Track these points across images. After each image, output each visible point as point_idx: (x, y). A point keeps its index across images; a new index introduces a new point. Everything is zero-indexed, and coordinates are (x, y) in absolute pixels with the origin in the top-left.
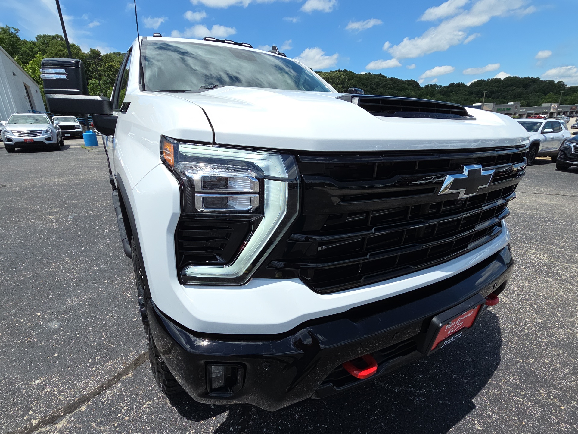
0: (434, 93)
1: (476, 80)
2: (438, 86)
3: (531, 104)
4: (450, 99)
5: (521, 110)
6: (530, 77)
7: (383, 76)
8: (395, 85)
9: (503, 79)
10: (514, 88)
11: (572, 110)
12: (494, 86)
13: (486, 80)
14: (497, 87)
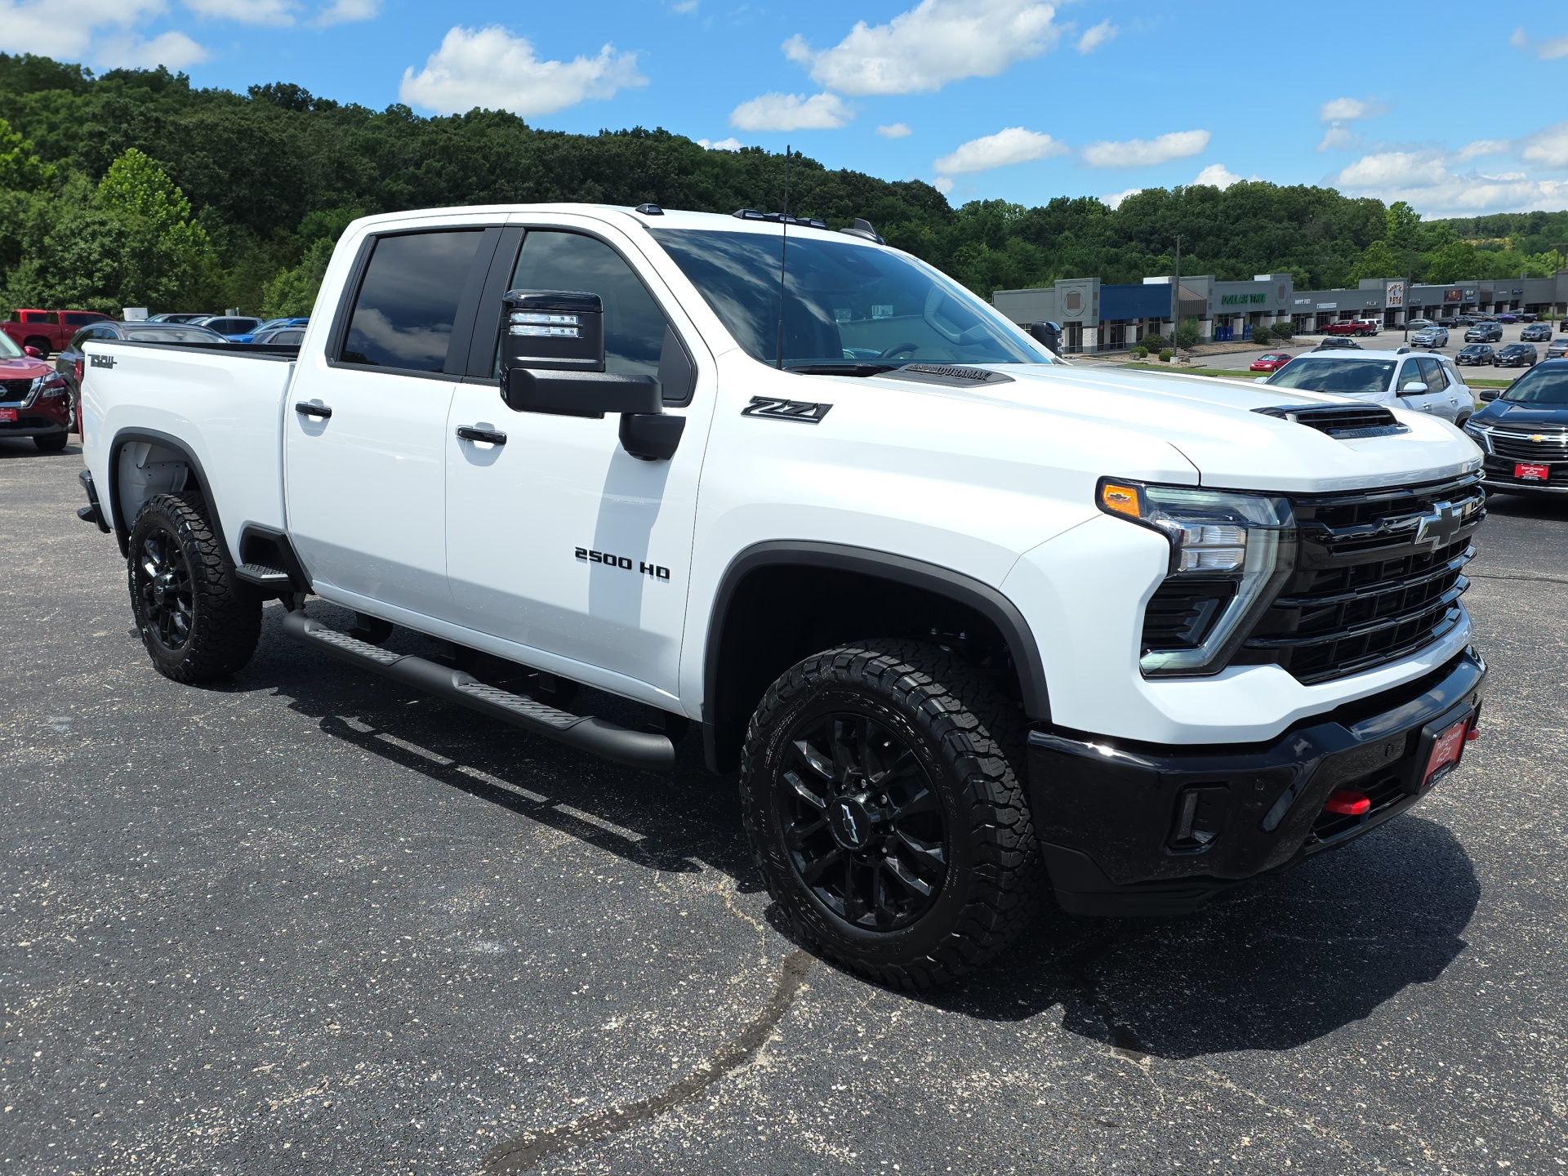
0: (1000, 234)
1: (1138, 192)
2: (1013, 209)
3: (1324, 279)
4: (1060, 258)
5: (1297, 302)
6: (1308, 186)
7: (810, 164)
8: (860, 200)
9: (1224, 190)
10: (1264, 222)
11: (1448, 303)
12: (1199, 213)
13: (1169, 190)
14: (1208, 217)
